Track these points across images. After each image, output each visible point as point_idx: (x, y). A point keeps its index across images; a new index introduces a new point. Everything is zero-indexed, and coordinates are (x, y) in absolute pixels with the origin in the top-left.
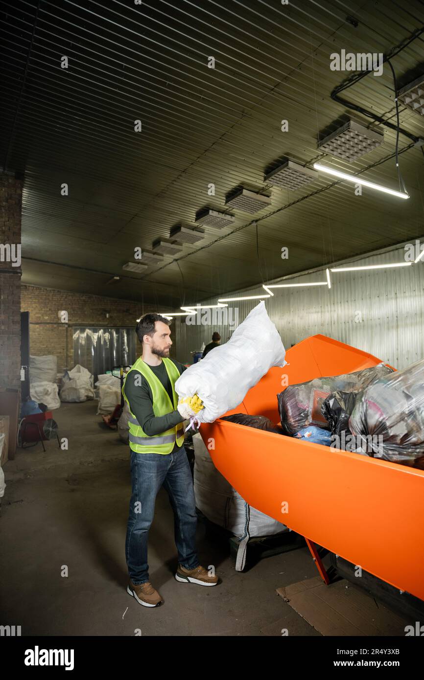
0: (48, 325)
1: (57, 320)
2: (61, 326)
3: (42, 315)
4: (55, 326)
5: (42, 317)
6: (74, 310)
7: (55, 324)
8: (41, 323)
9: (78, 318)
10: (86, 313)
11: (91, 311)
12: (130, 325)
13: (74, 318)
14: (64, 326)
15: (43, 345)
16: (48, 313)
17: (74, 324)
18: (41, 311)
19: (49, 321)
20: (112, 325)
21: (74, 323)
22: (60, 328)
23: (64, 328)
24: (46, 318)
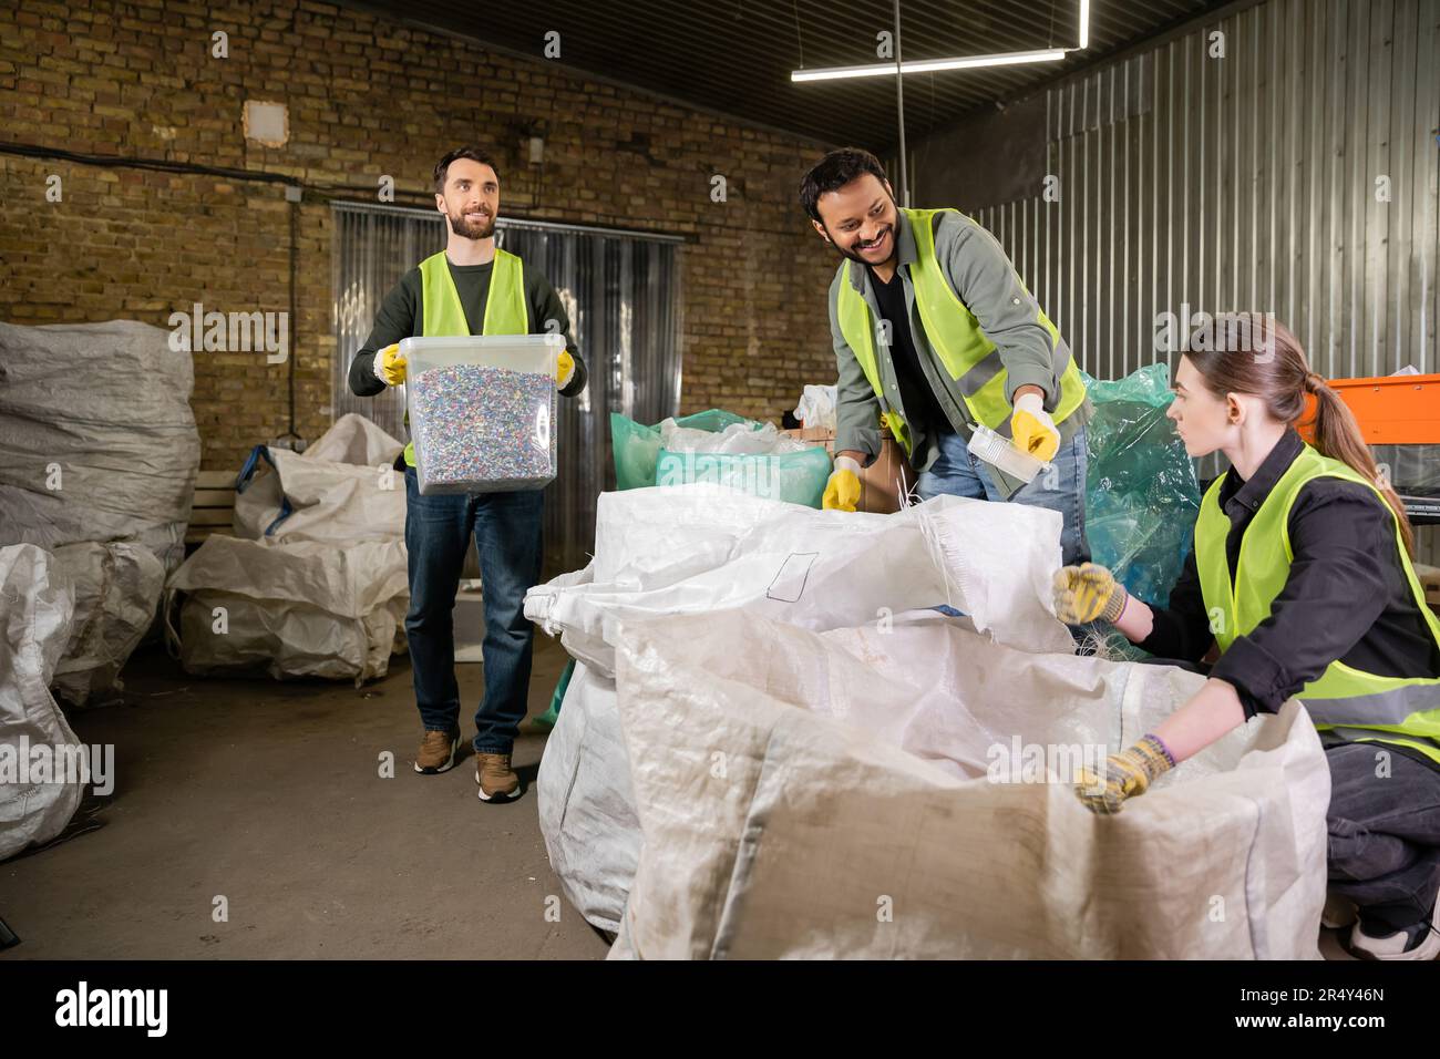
0: (175, 181)
1: (238, 152)
2: (256, 192)
3: (140, 116)
4: (224, 187)
5: (135, 127)
6: (338, 108)
7: (224, 174)
8: (132, 163)
9: (363, 156)
10: (411, 129)
11: (440, 122)
12: (651, 225)
13: (335, 153)
14: (282, 196)
15: (150, 297)
16: (177, 105)
17: (337, 187)
18: (129, 90)
19: (184, 158)
20: (553, 214)
21: (341, 179)
22: (254, 203)
23: (281, 207)
24: (166, 134)
